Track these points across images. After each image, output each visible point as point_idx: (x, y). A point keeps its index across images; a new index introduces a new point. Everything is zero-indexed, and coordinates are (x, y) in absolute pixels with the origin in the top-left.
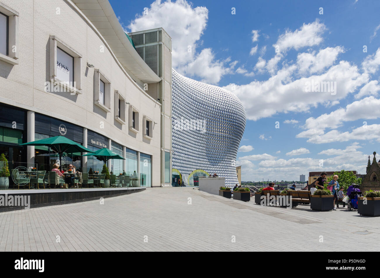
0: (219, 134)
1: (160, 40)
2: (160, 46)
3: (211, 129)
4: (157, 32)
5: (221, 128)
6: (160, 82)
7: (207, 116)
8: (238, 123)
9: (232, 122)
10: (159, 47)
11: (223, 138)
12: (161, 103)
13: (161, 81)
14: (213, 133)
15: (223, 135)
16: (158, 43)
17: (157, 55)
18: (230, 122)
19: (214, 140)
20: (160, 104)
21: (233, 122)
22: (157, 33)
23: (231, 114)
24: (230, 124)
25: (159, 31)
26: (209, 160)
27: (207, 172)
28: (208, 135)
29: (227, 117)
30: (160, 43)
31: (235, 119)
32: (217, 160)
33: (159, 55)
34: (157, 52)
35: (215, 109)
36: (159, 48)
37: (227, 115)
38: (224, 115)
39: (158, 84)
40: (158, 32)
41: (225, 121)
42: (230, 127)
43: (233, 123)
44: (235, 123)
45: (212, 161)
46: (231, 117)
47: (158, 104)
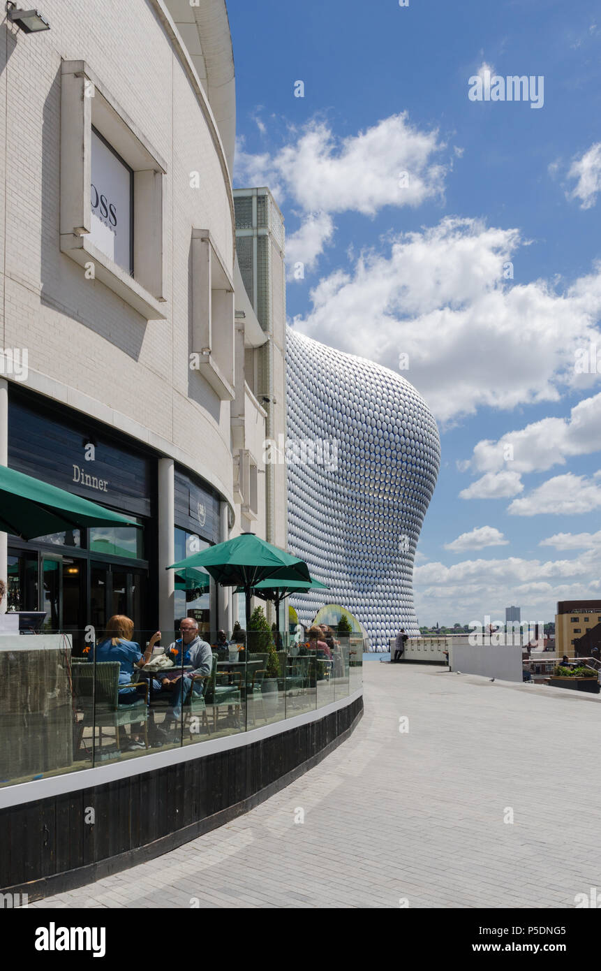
0: (377, 500)
1: (263, 222)
2: (262, 240)
3: (359, 483)
4: (251, 198)
5: (385, 481)
6: (261, 347)
7: (351, 446)
8: (423, 467)
9: (412, 465)
10: (259, 242)
11: (387, 509)
12: (267, 409)
13: (266, 344)
14: (363, 496)
15: (386, 502)
16: (255, 231)
17: (252, 267)
18: (407, 464)
19: (366, 516)
20: (264, 412)
21: (415, 464)
22: (251, 202)
23: (411, 440)
24: (406, 469)
25: (259, 198)
26: (352, 575)
27: (350, 611)
28: (350, 500)
29: (401, 451)
30: (262, 232)
31: (419, 457)
32: (376, 576)
33: (259, 268)
34: (252, 258)
35: (369, 427)
36: (259, 246)
37: (400, 443)
38: (393, 444)
39: (256, 354)
40: (255, 200)
41: (394, 461)
42: (405, 478)
43: (414, 467)
44: (418, 468)
45: (360, 578)
46: (409, 448)
47: (262, 413)
